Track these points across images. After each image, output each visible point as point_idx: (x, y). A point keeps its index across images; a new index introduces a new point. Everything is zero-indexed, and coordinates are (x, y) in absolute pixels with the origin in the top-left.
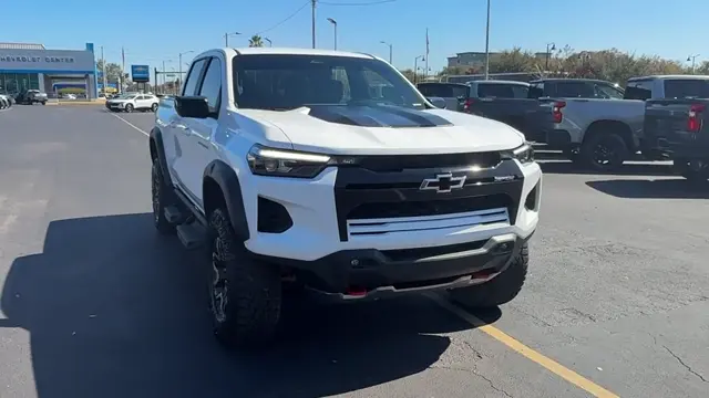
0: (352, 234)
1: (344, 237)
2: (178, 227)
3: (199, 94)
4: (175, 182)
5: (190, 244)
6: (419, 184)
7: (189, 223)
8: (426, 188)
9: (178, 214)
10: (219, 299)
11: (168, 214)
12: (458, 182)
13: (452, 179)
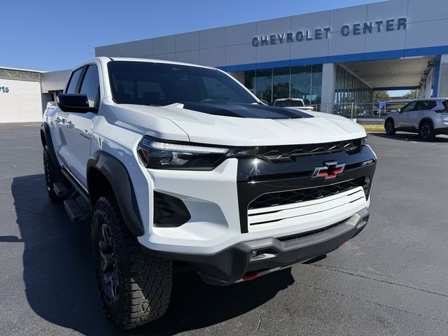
0: (251, 224)
1: (244, 229)
2: (65, 202)
3: (79, 92)
4: (61, 164)
5: (76, 219)
6: (311, 172)
7: (74, 198)
8: (318, 175)
9: (65, 189)
10: (110, 283)
11: (57, 190)
12: (339, 169)
13: (338, 166)
